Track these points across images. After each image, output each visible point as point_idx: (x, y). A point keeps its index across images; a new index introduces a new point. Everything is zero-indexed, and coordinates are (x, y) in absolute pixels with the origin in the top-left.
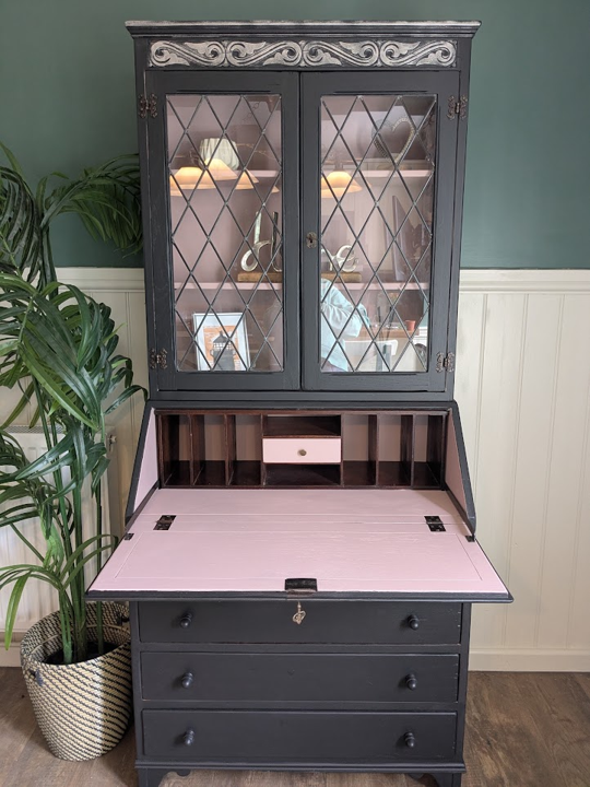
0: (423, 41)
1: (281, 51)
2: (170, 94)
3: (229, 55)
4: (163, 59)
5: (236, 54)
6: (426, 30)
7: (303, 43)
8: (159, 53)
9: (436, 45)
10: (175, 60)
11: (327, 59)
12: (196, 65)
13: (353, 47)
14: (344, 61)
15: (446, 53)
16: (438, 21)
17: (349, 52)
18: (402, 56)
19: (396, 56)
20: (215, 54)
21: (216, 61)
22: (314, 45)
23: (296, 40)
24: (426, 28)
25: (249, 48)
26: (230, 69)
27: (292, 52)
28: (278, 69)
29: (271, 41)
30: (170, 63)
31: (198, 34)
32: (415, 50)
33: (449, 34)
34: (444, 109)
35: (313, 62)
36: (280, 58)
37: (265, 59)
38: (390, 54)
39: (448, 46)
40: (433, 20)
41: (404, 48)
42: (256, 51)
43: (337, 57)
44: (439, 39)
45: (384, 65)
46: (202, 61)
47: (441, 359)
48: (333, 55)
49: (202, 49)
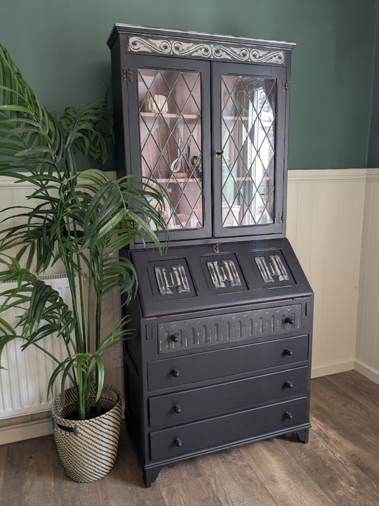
0: (270, 51)
1: (201, 49)
2: (140, 68)
3: (174, 49)
4: (136, 47)
5: (177, 48)
6: (272, 45)
7: (212, 46)
8: (134, 44)
9: (275, 53)
10: (143, 49)
11: (224, 56)
12: (155, 53)
13: (237, 51)
14: (232, 57)
15: (280, 58)
16: (278, 40)
17: (235, 53)
18: (260, 57)
19: (257, 57)
20: (166, 47)
21: (166, 52)
22: (218, 47)
23: (208, 43)
24: (272, 44)
25: (184, 46)
26: (174, 57)
27: (206, 50)
28: (200, 59)
29: (196, 43)
30: (140, 50)
31: (156, 35)
32: (266, 54)
33: (282, 48)
34: (280, 86)
35: (217, 56)
36: (200, 53)
37: (193, 53)
38: (254, 56)
39: (281, 54)
40: (276, 40)
41: (261, 53)
42: (188, 48)
43: (229, 55)
44: (277, 50)
45: (252, 61)
46: (158, 51)
47: (280, 216)
48: (227, 54)
49: (159, 44)
